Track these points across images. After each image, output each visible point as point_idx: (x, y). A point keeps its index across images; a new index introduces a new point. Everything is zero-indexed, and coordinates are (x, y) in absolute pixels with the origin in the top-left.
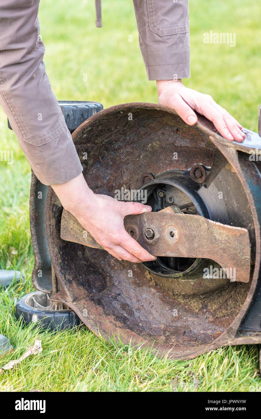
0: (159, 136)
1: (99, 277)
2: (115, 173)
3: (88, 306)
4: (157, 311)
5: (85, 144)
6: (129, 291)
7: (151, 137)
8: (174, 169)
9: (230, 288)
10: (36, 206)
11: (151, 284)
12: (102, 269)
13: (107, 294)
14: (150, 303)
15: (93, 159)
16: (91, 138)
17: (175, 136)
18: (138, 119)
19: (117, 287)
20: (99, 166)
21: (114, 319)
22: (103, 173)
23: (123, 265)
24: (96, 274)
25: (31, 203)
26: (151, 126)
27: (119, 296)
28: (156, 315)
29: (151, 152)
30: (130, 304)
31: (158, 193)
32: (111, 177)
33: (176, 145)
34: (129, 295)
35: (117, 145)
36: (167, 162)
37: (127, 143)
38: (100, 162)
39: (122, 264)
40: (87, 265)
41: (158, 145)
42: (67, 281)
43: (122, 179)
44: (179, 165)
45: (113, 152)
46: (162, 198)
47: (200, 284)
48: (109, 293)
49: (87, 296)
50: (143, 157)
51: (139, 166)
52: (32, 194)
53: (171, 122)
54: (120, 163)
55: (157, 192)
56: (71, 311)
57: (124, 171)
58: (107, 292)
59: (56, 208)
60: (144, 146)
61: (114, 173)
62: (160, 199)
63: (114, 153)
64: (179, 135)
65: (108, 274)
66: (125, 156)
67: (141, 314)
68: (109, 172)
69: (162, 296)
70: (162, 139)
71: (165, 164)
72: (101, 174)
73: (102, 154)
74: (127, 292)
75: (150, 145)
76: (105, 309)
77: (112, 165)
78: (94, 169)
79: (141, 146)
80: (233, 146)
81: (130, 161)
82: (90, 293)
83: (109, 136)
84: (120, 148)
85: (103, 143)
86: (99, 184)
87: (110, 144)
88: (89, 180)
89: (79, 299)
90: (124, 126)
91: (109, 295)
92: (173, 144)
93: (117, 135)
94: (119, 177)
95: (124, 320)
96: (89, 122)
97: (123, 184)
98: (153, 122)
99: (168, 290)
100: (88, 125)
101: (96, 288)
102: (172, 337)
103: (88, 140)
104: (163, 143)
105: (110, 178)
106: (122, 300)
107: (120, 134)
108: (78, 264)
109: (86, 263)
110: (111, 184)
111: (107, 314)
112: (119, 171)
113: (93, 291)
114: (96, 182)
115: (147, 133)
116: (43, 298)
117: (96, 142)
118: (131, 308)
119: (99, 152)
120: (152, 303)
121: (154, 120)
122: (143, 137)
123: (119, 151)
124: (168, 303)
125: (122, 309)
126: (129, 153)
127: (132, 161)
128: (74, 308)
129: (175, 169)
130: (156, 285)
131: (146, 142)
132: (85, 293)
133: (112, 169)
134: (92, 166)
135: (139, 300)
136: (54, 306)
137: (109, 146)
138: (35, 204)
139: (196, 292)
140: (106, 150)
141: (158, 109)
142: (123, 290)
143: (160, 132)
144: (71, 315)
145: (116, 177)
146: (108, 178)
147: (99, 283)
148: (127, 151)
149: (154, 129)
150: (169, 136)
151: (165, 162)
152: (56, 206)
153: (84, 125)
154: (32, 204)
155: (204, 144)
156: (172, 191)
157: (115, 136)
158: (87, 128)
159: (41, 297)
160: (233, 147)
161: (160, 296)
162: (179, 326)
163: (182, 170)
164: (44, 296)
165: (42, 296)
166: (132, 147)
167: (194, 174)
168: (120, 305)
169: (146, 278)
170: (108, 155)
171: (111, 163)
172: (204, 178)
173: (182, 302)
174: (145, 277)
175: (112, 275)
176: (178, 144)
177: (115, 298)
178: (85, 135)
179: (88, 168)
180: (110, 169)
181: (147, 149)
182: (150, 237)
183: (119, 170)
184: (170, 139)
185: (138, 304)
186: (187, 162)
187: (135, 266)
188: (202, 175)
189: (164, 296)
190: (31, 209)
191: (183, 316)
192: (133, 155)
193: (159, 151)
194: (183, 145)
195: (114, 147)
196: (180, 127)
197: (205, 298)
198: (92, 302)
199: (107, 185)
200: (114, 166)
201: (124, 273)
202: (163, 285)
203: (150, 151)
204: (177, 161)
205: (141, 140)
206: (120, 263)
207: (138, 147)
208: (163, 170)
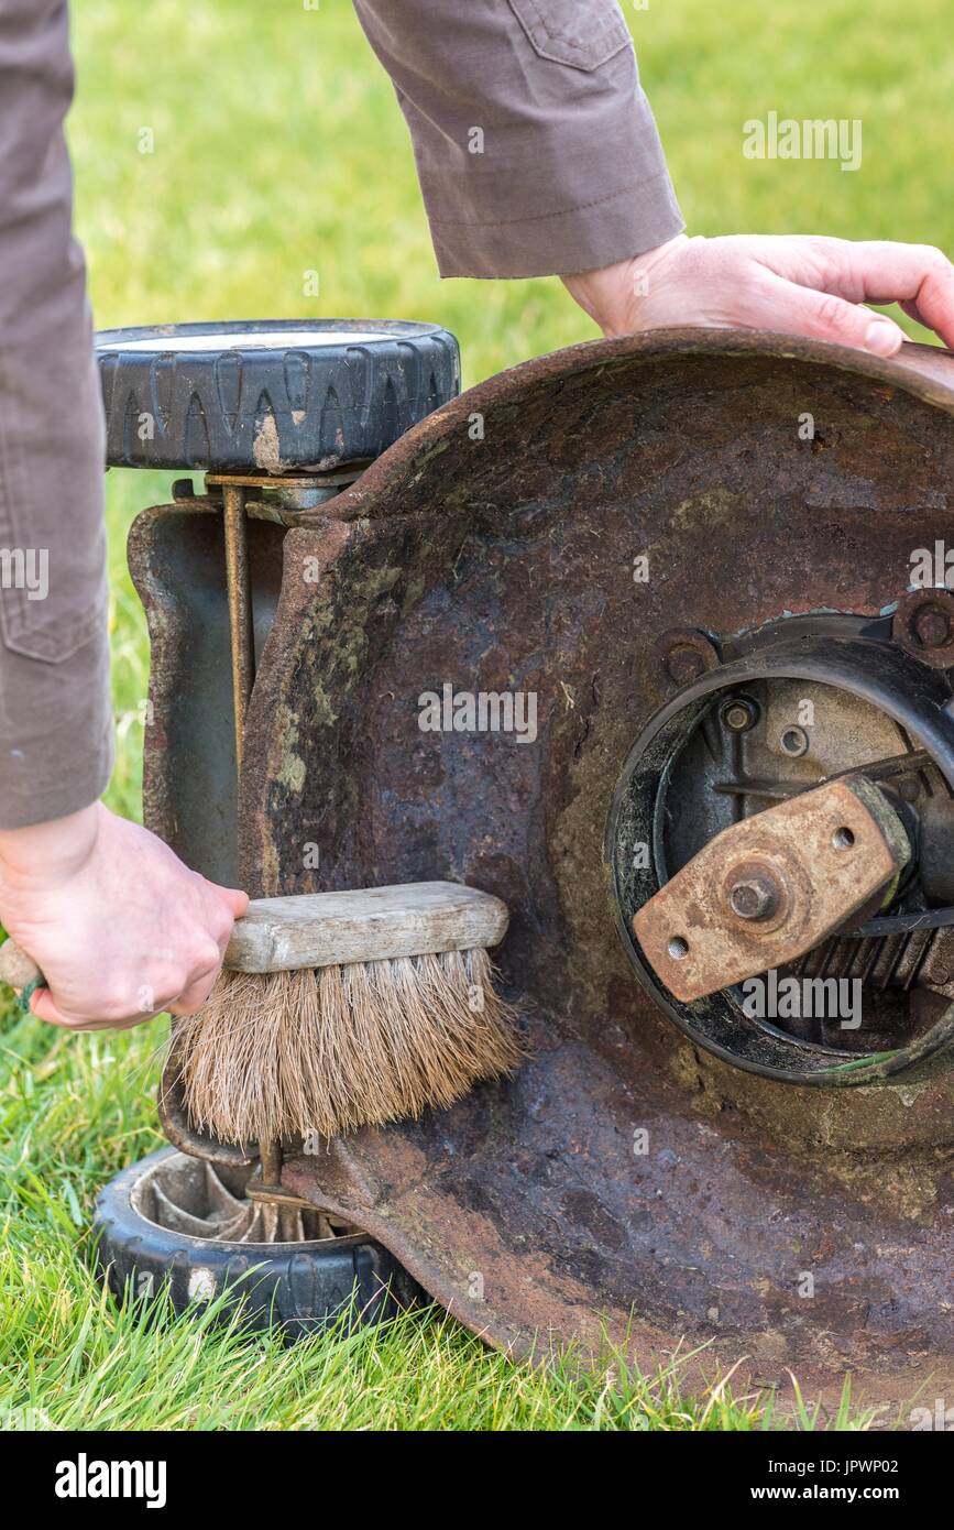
0: (728, 467)
2: (520, 631)
3: (437, 1218)
4: (728, 1222)
5: (407, 513)
6: (595, 1139)
7: (691, 472)
8: (815, 611)
10: (171, 791)
11: (695, 1103)
13: (499, 1157)
14: (694, 1188)
15: (424, 577)
16: (435, 485)
17: (807, 467)
18: (640, 396)
19: (542, 1126)
20: (446, 603)
21: (550, 1267)
22: (467, 634)
23: (559, 1026)
25: (151, 777)
26: (693, 427)
27: (553, 1162)
28: (726, 1237)
29: (692, 536)
30: (604, 1197)
31: (720, 711)
32: (501, 650)
33: (811, 503)
34: (595, 1157)
35: (534, 511)
36: (779, 580)
37: (579, 500)
38: (451, 586)
41: (726, 508)
43: (552, 654)
44: (838, 591)
45: (510, 543)
46: (737, 734)
48: (511, 1153)
49: (424, 1174)
51: (637, 600)
52: (155, 739)
53: (793, 403)
54: (543, 587)
55: (717, 708)
56: (361, 1245)
57: (558, 621)
58: (499, 1150)
59: (283, 796)
60: (656, 512)
61: (515, 633)
62: (728, 738)
63: (517, 543)
64: (825, 461)
66: (566, 557)
67: (657, 1238)
68: (492, 628)
69: (748, 1156)
70: (742, 479)
71: (771, 586)
72: (455, 639)
73: (460, 551)
74: (584, 1144)
75: (685, 505)
76: (504, 1224)
77: (506, 595)
78: (425, 615)
79: (642, 513)
81: (588, 576)
82: (438, 1160)
83: (501, 474)
84: (545, 521)
85: (474, 504)
87: (501, 506)
88: (408, 665)
89: (398, 1190)
90: (575, 429)
91: (511, 1161)
92: (797, 498)
93: (536, 468)
94: (537, 649)
95: (591, 1268)
96: (451, 417)
97: (555, 677)
98: (705, 409)
99: (785, 1131)
100: (441, 433)
101: (454, 1131)
102: (816, 1334)
103: (423, 495)
104: (750, 495)
105: (494, 653)
106: (568, 1180)
107: (552, 462)
110: (498, 679)
111: (516, 1248)
112: (537, 624)
113: (446, 1151)
115: (670, 456)
116: (192, 1180)
117: (448, 499)
118: (609, 1211)
119: (452, 545)
120: (702, 1187)
121: (708, 399)
122: (655, 473)
123: (541, 536)
124: (776, 1184)
125: (577, 1221)
126: (583, 545)
127: (601, 577)
128: (384, 1231)
129: (821, 611)
130: (724, 1109)
131: (667, 493)
132: (416, 1163)
133: (504, 612)
134: (417, 605)
135: (640, 1177)
136: (262, 1217)
137: (497, 514)
139: (921, 1135)
140: (480, 533)
141: (787, 355)
142: (568, 1137)
143: (734, 450)
144: (361, 1261)
145: (523, 650)
146: (484, 655)
147: (463, 1112)
148: (578, 533)
149: (709, 435)
150: (778, 466)
151: (768, 583)
152: (282, 787)
153: (425, 434)
154: (157, 781)
155: (943, 495)
156: (797, 703)
157: (527, 470)
158: (434, 446)
159: (183, 1175)
161: (737, 1155)
162: (836, 1280)
163: (854, 615)
164: (196, 1170)
165: (188, 1171)
166: (601, 518)
167: (915, 630)
168: (563, 1202)
169: (675, 1082)
170: (488, 556)
171: (500, 589)
173: (846, 1176)
176: (819, 497)
177: (538, 1174)
178: (417, 478)
179: (405, 616)
180: (494, 612)
181: (673, 522)
182: (754, 914)
183: (537, 617)
184: (782, 476)
185: (638, 1192)
186: (874, 580)
187: (619, 1030)
188: (949, 634)
189: (758, 1156)
190: (150, 803)
191: (849, 1240)
192: (603, 550)
193: (732, 533)
194: (843, 504)
195: (517, 520)
196: (832, 425)
197: (952, 1157)
198: (452, 1198)
199: (480, 686)
200: (514, 602)
201: (568, 1062)
202: (764, 1111)
203: (686, 531)
204: (830, 577)
205: (641, 485)
206: (546, 1018)
207: (630, 516)
208: (761, 616)
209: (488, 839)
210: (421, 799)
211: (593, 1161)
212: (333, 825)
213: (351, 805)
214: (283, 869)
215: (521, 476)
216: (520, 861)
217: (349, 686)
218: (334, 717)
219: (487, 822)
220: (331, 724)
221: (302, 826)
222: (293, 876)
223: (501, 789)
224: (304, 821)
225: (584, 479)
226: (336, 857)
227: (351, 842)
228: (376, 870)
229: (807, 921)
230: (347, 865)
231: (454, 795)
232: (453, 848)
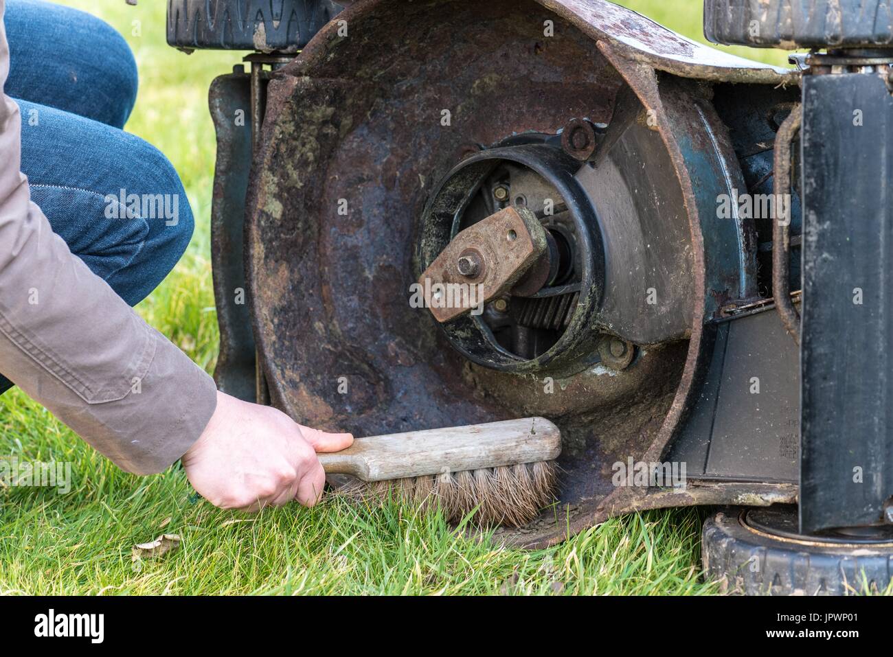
0: (497, 62)
1: (360, 380)
2: (402, 148)
5: (332, 77)
6: (427, 412)
7: (480, 65)
8: (527, 132)
9: (647, 400)
10: (225, 221)
11: (475, 394)
12: (367, 363)
13: (377, 417)
15: (351, 116)
16: (346, 63)
17: (532, 61)
18: (452, 23)
19: (401, 404)
20: (365, 132)
22: (375, 149)
23: (414, 354)
24: (354, 374)
25: (215, 213)
26: (479, 40)
27: (404, 422)
29: (479, 97)
31: (493, 190)
32: (393, 158)
33: (533, 80)
35: (406, 84)
36: (512, 116)
37: (428, 79)
38: (368, 123)
39: (413, 352)
40: (335, 353)
41: (495, 83)
42: (287, 382)
43: (416, 160)
44: (538, 121)
45: (396, 101)
46: (502, 203)
47: (580, 388)
48: (383, 416)
49: (330, 419)
50: (463, 110)
51: (454, 131)
52: (217, 194)
53: (524, 27)
54: (412, 125)
55: (491, 187)
57: (420, 143)
58: (377, 414)
59: (268, 219)
60: (464, 86)
61: (399, 149)
62: (497, 204)
63: (399, 101)
64: (541, 58)
65: (381, 375)
66: (423, 109)
68: (388, 146)
70: (503, 68)
72: (369, 151)
73: (372, 106)
74: (421, 415)
75: (477, 82)
77: (395, 129)
78: (354, 138)
79: (457, 86)
80: (647, 60)
81: (433, 119)
82: (339, 414)
83: (386, 63)
84: (412, 90)
85: (375, 79)
86: (366, 173)
87: (390, 81)
88: (344, 163)
89: (314, 423)
90: (422, 40)
91: (383, 420)
92: (527, 78)
93: (404, 60)
94: (410, 157)
97: (417, 172)
98: (484, 30)
99: (512, 406)
101: (353, 402)
103: (339, 68)
104: (506, 76)
105: (389, 159)
107: (412, 57)
108: (314, 349)
109: (332, 349)
110: (391, 173)
112: (409, 144)
113: (346, 410)
114: (358, 169)
115: (470, 56)
117: (358, 74)
119: (367, 101)
121: (485, 25)
122: (463, 65)
123: (410, 98)
126: (431, 103)
129: (529, 132)
130: (486, 396)
131: (470, 76)
132: (327, 412)
133: (394, 138)
134: (350, 131)
137: (388, 86)
138: (223, 215)
139: (571, 406)
140: (382, 97)
142: (414, 411)
143: (499, 53)
145: (403, 158)
146: (385, 160)
147: (362, 395)
148: (428, 97)
149: (487, 45)
150: (519, 61)
151: (507, 118)
152: (267, 214)
153: (329, 30)
154: (218, 215)
155: (595, 76)
156: (522, 182)
157: (400, 61)
158: (335, 38)
160: (648, 63)
163: (544, 134)
166: (439, 89)
167: (571, 142)
169: (465, 384)
170: (386, 108)
171: (392, 126)
172: (590, 148)
174: (462, 380)
175: (391, 378)
176: (538, 76)
178: (332, 55)
179: (342, 136)
180: (389, 138)
181: (471, 91)
182: (467, 273)
183: (410, 141)
184: (522, 67)
186: (554, 116)
187: (442, 356)
188: (587, 143)
192: (440, 106)
193: (496, 95)
194: (548, 80)
195: (398, 89)
196: (543, 39)
197: (591, 422)
199: (382, 176)
200: (399, 133)
201: (417, 373)
202: (500, 395)
203: (477, 95)
204: (534, 115)
205: (457, 72)
206: (408, 350)
207: (453, 88)
208: (503, 135)
209: (385, 256)
210: (351, 234)
211: (425, 423)
212: (300, 240)
213: (313, 233)
214: (266, 257)
215: (398, 65)
216: (400, 268)
217: (310, 169)
218: (301, 184)
219: (385, 248)
220: (299, 187)
221: (280, 237)
222: (273, 261)
223: (392, 230)
224: (282, 235)
225: (430, 68)
226: (301, 258)
227: (312, 252)
228: (326, 269)
229: (495, 278)
230: (309, 263)
231: (369, 233)
232: (368, 260)
